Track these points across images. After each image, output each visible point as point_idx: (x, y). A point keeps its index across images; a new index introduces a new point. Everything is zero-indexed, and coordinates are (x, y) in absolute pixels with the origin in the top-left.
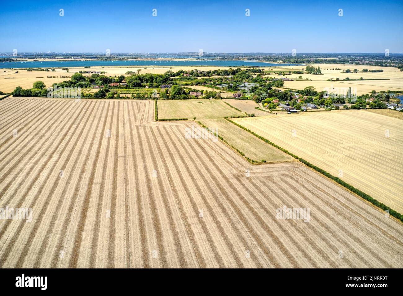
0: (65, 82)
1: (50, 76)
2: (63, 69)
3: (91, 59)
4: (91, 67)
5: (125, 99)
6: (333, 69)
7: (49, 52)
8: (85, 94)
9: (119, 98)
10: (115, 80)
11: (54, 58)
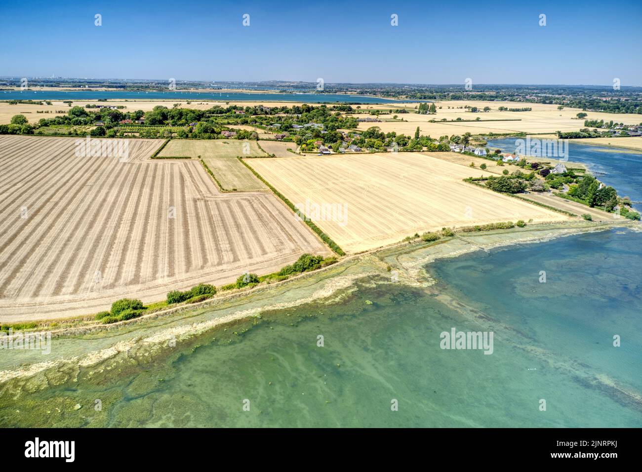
0: (58, 117)
1: (41, 111)
2: (65, 102)
3: (115, 89)
4: (108, 100)
5: (130, 137)
6: (461, 108)
7: (53, 77)
8: (79, 132)
9: (122, 136)
10: (130, 116)
11: (58, 86)
